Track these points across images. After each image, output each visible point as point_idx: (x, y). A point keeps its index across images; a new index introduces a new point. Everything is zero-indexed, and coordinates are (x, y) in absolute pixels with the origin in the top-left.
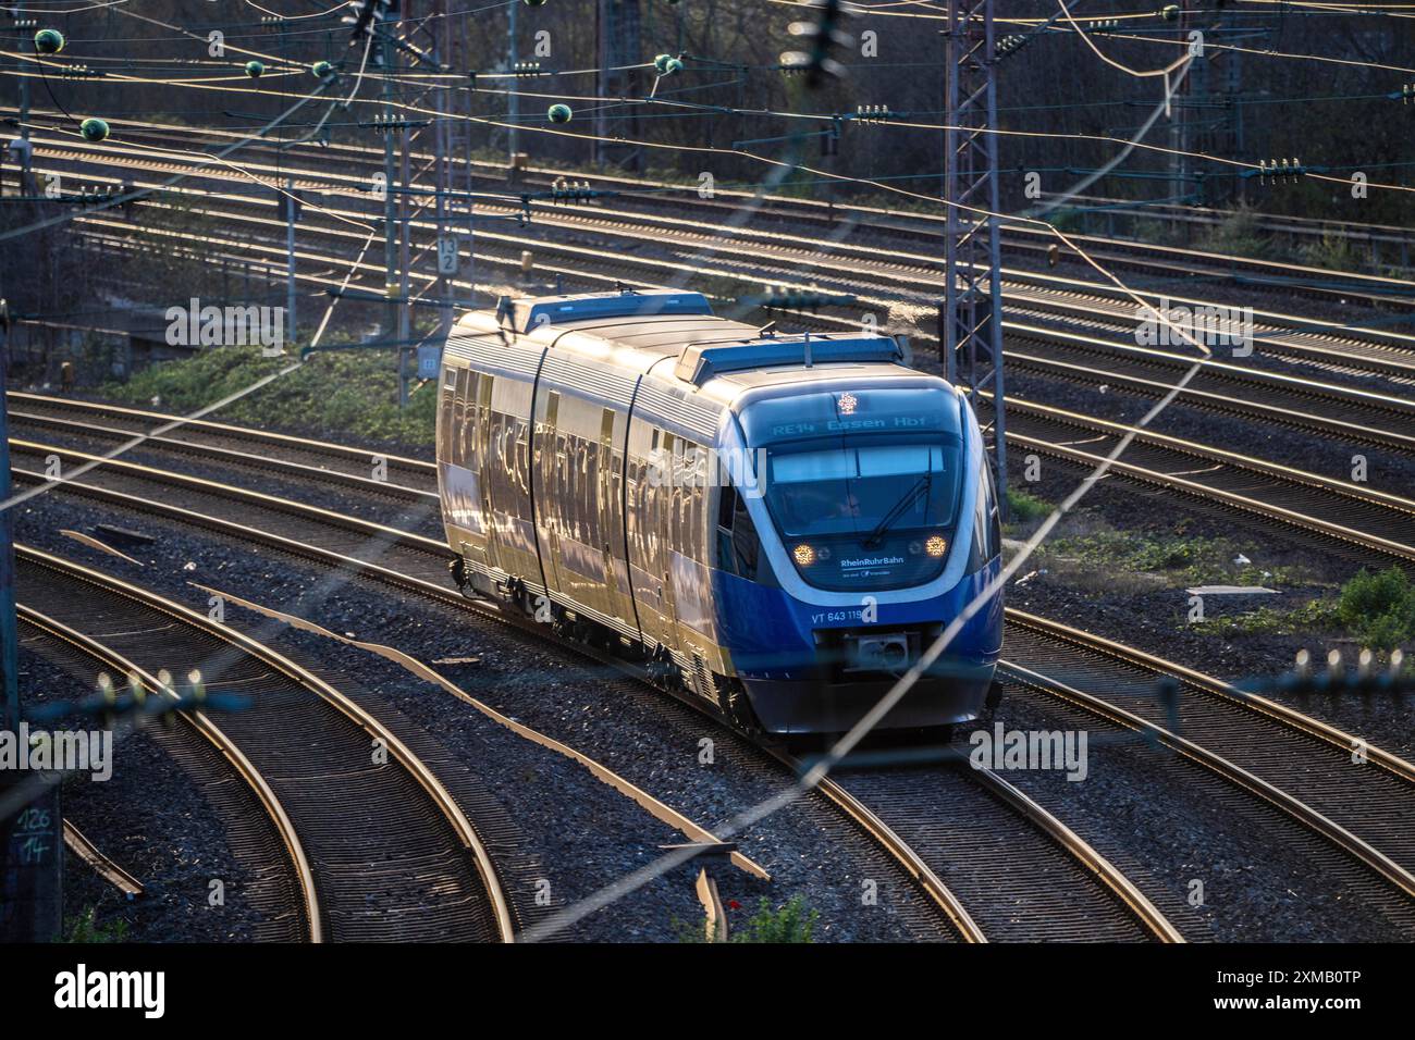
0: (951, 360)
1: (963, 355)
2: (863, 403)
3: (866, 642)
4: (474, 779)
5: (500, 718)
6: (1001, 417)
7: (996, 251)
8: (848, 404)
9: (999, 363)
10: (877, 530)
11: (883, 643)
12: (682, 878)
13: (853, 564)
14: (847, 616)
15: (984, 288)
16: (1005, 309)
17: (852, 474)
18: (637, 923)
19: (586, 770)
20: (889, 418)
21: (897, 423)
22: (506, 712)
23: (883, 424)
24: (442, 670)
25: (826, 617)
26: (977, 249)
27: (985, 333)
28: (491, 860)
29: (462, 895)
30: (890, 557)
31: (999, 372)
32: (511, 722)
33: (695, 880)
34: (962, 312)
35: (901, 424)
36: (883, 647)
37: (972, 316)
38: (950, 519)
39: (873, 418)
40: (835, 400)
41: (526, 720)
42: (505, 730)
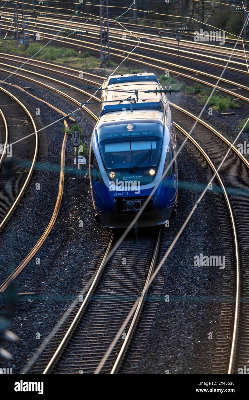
0: (101, 42)
1: (103, 41)
2: (134, 127)
3: (129, 202)
4: (30, 106)
5: (34, 96)
6: (109, 51)
7: (108, 25)
8: (130, 128)
9: (109, 42)
10: (134, 167)
11: (134, 203)
12: (62, 121)
13: (126, 178)
14: (124, 194)
15: (106, 31)
16: (110, 34)
17: (128, 149)
18: (55, 127)
19: (47, 104)
20: (141, 132)
21: (143, 134)
22: (35, 96)
23: (139, 134)
24: (24, 89)
25: (117, 194)
26: (105, 25)
27: (107, 38)
28: (33, 118)
29: (28, 123)
30: (138, 176)
31: (109, 44)
32: (35, 97)
33: (64, 121)
34: (103, 34)
35: (144, 134)
36: (134, 204)
37: (104, 35)
38: (156, 164)
39: (136, 132)
40: (126, 126)
41: (38, 97)
42: (34, 98)
